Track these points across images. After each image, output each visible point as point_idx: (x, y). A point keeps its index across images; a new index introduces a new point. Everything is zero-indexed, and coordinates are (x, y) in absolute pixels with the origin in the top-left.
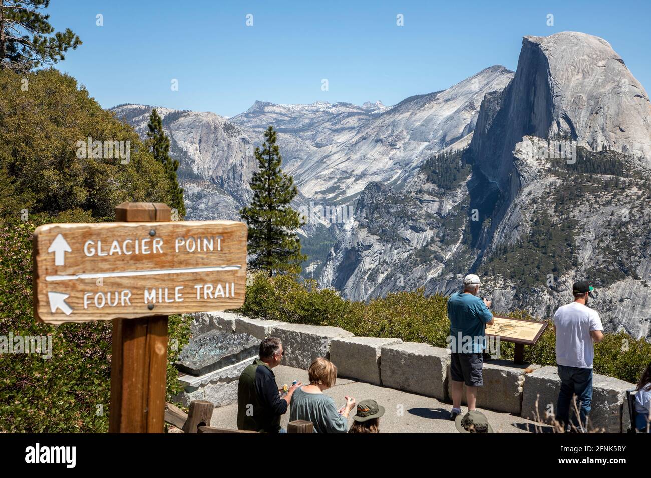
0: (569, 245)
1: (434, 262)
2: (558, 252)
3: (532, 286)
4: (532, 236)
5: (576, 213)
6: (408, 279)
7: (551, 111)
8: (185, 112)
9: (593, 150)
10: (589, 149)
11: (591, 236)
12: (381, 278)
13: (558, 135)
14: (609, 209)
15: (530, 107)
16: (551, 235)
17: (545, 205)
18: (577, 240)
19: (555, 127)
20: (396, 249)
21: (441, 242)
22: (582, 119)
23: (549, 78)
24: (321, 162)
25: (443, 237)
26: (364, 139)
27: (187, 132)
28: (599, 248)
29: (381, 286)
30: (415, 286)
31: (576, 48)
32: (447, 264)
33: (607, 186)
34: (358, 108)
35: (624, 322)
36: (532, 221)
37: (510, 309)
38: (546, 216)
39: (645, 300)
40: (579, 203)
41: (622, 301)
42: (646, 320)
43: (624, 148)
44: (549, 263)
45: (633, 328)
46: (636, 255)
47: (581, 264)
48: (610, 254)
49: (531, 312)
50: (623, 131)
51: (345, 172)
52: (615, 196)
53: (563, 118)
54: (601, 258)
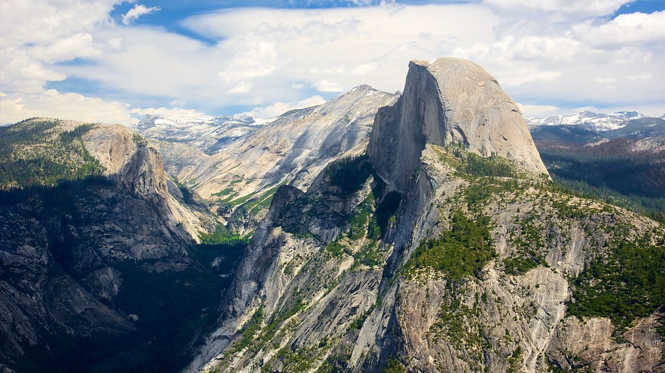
0: (486, 239)
1: (344, 255)
2: (478, 245)
3: (461, 276)
4: (453, 231)
5: (487, 209)
6: (322, 270)
7: (444, 122)
8: (93, 124)
9: (484, 155)
10: (480, 155)
11: (503, 230)
12: (297, 270)
13: (453, 143)
14: (515, 206)
16: (470, 229)
17: (458, 204)
18: (492, 233)
19: (449, 136)
20: (308, 244)
21: (349, 237)
22: (472, 130)
23: (440, 95)
24: (214, 166)
25: (351, 232)
26: (253, 147)
27: (98, 143)
28: (511, 240)
29: (298, 278)
30: (329, 277)
31: (459, 70)
32: (356, 256)
33: (507, 186)
34: (239, 121)
35: (542, 304)
36: (449, 218)
37: (443, 297)
38: (462, 213)
39: (556, 284)
40: (488, 202)
41: (537, 286)
42: (561, 303)
43: (508, 154)
44: (472, 255)
45: (551, 310)
46: (544, 246)
47: (498, 255)
48: (522, 245)
49: (463, 299)
50: (506, 140)
51: (237, 176)
52: (517, 195)
53: (455, 128)
54: (514, 249)
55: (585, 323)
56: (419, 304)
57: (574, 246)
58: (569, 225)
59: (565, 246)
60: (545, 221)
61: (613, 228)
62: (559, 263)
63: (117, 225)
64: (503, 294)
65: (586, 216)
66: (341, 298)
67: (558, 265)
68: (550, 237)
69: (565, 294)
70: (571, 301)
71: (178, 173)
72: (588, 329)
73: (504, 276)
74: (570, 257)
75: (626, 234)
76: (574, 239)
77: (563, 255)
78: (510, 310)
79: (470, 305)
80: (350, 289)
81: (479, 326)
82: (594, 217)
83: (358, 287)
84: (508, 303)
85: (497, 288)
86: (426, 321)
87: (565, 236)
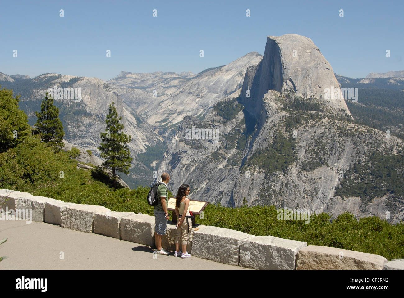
0: (293, 149)
1: (221, 159)
2: (288, 153)
3: (274, 172)
4: (274, 144)
5: (297, 131)
6: (207, 169)
7: (282, 76)
8: (81, 77)
9: (305, 97)
10: (303, 97)
11: (304, 144)
12: (192, 169)
13: (287, 89)
14: (313, 129)
15: (271, 75)
16: (283, 144)
17: (280, 128)
18: (297, 146)
19: (285, 85)
20: (200, 153)
21: (225, 148)
22: (299, 81)
23: (281, 58)
24: (159, 105)
25: (226, 145)
26: (182, 92)
27: (83, 89)
28: (309, 150)
29: (192, 173)
30: (211, 173)
31: (295, 43)
32: (229, 160)
33: (312, 117)
34: (179, 75)
35: (321, 189)
36: (273, 136)
37: (262, 184)
38: (281, 133)
39: (332, 177)
40: (298, 126)
41: (320, 178)
42: (332, 188)
43: (321, 96)
44: (283, 159)
45: (326, 193)
46: (327, 154)
47: (299, 159)
48: (314, 153)
49: (273, 185)
50: (320, 87)
51: (172, 110)
52: (316, 122)
53: (289, 80)
54: (309, 155)
55: (345, 200)
56: (247, 188)
57: (346, 154)
58: (345, 141)
59: (340, 154)
60: (330, 139)
61: (371, 143)
62: (336, 164)
63: (92, 140)
64: (298, 183)
65: (356, 136)
66: (213, 185)
67: (334, 165)
68: (332, 148)
69: (336, 183)
70: (338, 187)
71: (137, 109)
72: (346, 204)
73: (301, 172)
74: (343, 161)
75: (378, 147)
76: (347, 149)
77: (338, 159)
78: (302, 192)
79: (277, 189)
80: (219, 180)
81: (282, 202)
82: (360, 136)
83: (224, 178)
84: (301, 188)
85: (296, 179)
86: (250, 198)
87: (341, 148)
